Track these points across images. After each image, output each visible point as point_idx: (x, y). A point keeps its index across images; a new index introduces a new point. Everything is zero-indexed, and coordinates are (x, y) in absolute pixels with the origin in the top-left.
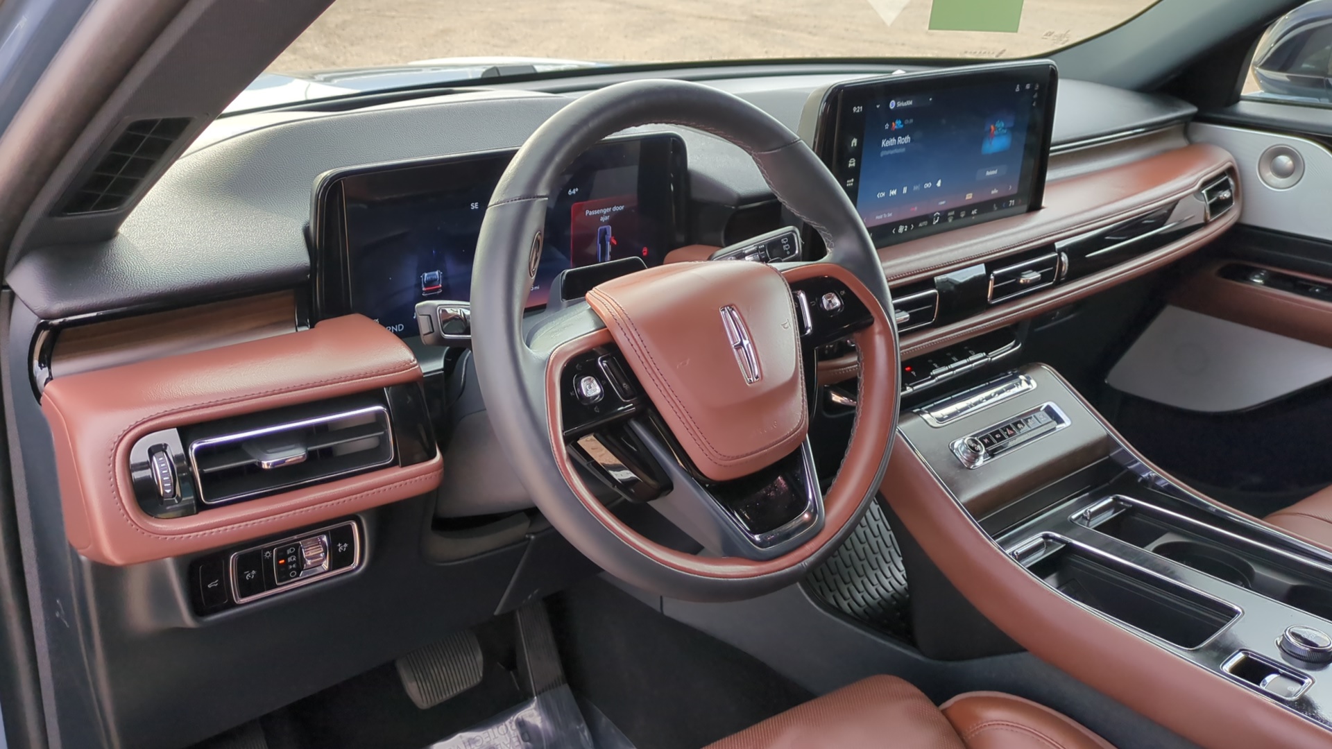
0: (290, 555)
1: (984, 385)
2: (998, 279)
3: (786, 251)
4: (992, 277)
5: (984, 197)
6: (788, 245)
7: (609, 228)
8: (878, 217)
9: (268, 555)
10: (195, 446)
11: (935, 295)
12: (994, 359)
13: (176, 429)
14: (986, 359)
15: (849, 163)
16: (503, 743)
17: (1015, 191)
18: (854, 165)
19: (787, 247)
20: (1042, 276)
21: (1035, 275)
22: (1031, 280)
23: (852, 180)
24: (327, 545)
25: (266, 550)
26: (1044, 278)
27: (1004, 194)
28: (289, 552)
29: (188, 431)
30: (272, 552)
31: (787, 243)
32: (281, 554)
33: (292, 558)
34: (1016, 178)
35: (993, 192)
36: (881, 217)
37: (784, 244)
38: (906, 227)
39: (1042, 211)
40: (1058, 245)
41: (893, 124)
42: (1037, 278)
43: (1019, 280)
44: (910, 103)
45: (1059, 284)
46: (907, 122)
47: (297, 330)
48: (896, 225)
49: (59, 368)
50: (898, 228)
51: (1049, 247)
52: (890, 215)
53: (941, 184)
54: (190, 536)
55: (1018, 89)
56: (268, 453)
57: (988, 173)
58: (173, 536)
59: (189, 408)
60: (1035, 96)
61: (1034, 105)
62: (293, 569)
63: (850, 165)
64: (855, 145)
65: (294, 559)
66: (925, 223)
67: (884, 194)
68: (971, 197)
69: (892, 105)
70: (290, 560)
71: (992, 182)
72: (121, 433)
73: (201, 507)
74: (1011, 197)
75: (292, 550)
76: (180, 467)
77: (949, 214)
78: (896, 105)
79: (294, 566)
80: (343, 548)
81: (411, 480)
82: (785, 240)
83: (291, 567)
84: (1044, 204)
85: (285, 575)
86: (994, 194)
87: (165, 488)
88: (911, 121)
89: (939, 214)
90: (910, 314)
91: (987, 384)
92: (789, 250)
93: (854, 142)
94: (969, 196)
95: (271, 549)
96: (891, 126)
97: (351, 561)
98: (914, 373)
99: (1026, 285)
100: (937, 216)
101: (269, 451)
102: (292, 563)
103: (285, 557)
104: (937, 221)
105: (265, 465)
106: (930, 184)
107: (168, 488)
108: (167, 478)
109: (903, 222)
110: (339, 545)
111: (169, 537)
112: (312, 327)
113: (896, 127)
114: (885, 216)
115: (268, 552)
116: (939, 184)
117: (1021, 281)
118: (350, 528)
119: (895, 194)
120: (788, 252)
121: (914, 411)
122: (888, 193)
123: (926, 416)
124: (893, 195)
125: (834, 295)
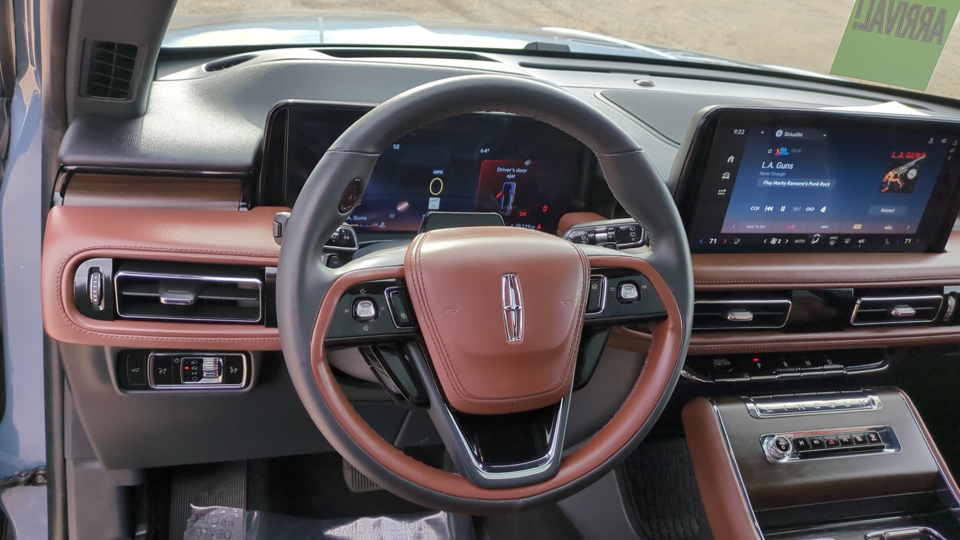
0: (194, 365)
1: (835, 392)
2: (864, 305)
3: (632, 237)
4: (859, 302)
5: (876, 230)
6: (634, 233)
7: (514, 185)
8: (748, 227)
9: (177, 361)
10: (121, 274)
11: (787, 305)
12: (849, 373)
13: (112, 259)
14: (842, 371)
15: (722, 175)
16: (409, 535)
17: (914, 231)
18: (728, 178)
19: (633, 234)
20: (916, 314)
21: (910, 311)
22: (902, 314)
23: (725, 190)
24: (222, 365)
25: (175, 357)
26: (918, 315)
27: (899, 231)
28: (193, 363)
29: (119, 263)
30: (180, 360)
31: (633, 231)
32: (187, 362)
33: (195, 368)
34: (918, 220)
35: (886, 228)
36: (752, 227)
37: (631, 231)
38: (780, 240)
39: (943, 255)
40: (947, 290)
41: (778, 150)
42: (912, 313)
43: (891, 311)
44: (799, 135)
45: (939, 323)
46: (793, 151)
47: (238, 210)
48: (770, 236)
49: (72, 199)
50: (771, 240)
51: (938, 289)
52: (763, 227)
53: (826, 210)
54: (102, 335)
55: (931, 141)
56: (168, 292)
57: (883, 210)
58: (92, 332)
59: (120, 247)
60: (952, 151)
61: (949, 158)
62: (194, 375)
63: (723, 177)
64: (732, 161)
65: (196, 369)
66: (802, 241)
67: (758, 208)
68: (859, 228)
69: (779, 133)
70: (193, 368)
71: (888, 219)
72: (72, 253)
73: (116, 318)
74: (908, 236)
75: (195, 362)
76: (107, 285)
77: (831, 238)
78: (784, 134)
79: (196, 373)
80: (234, 371)
81: (269, 338)
82: (632, 229)
83: (193, 373)
84: (947, 248)
85: (188, 377)
86: (888, 230)
87: (94, 297)
88: (799, 151)
89: (819, 236)
90: (754, 315)
91: (838, 392)
92: (634, 237)
93: (731, 159)
94: (857, 227)
95: (180, 357)
96: (774, 151)
97: (240, 381)
98: (759, 365)
99: (897, 317)
100: (817, 237)
101: (169, 291)
102: (194, 371)
103: (190, 366)
104: (816, 242)
105: (163, 300)
106: (813, 209)
107: (95, 298)
108: (96, 292)
109: (777, 236)
110: (231, 368)
111: (89, 332)
112: (250, 209)
113: (780, 153)
114: (757, 227)
115: (177, 359)
116: (823, 210)
117: (893, 313)
118: (241, 358)
119: (771, 210)
120: (633, 239)
121: (742, 397)
122: (762, 208)
123: (750, 406)
124: (769, 210)
125: (633, 287)
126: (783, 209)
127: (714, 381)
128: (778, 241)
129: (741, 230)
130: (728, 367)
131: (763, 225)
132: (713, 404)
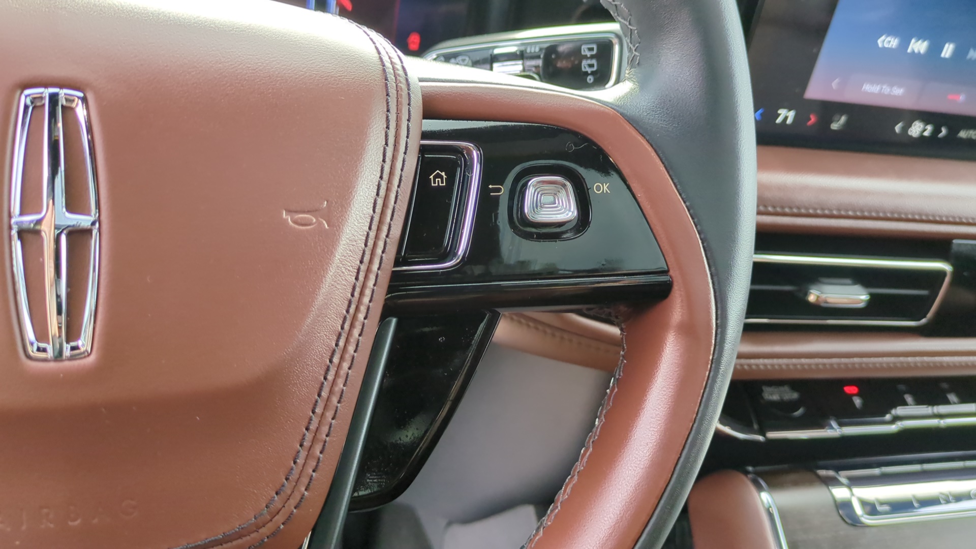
3: (586, 74)
6: (595, 61)
8: (868, 87)
11: (941, 274)
19: (591, 66)
31: (592, 57)
36: (876, 88)
37: (586, 57)
38: (930, 128)
48: (906, 116)
50: (910, 126)
52: (898, 91)
67: (894, 43)
82: (591, 49)
90: (871, 295)
92: (593, 73)
109: (926, 117)
114: (886, 90)
119: (922, 51)
120: (590, 79)
121: (822, 473)
122: (905, 43)
123: (840, 493)
124: (916, 51)
125: (564, 186)
126: (948, 50)
127: (764, 435)
128: (925, 130)
129: (850, 96)
130: (794, 405)
131: (900, 86)
132: (760, 488)
